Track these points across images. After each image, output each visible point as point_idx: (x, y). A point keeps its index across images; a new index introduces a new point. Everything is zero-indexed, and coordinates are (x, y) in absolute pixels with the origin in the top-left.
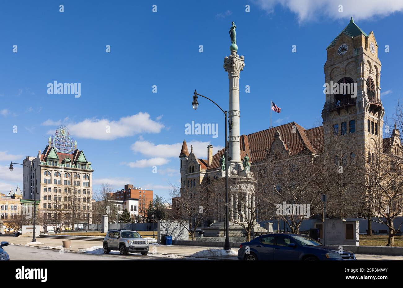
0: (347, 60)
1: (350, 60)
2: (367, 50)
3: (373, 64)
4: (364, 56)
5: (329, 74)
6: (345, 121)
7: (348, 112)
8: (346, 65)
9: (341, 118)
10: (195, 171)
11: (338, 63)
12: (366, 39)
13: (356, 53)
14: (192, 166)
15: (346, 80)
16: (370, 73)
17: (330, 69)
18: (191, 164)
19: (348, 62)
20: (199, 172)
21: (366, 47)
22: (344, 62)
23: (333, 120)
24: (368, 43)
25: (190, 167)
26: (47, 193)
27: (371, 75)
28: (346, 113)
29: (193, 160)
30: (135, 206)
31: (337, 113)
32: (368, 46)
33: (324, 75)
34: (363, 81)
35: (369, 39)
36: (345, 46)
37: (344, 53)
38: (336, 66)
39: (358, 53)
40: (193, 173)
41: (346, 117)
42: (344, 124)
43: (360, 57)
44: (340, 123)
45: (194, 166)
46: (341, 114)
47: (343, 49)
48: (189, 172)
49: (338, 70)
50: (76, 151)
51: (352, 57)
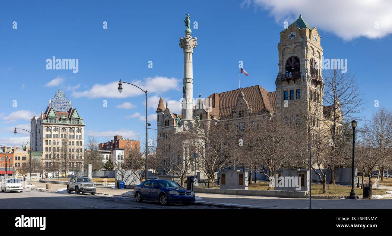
0: (295, 43)
1: (297, 44)
2: (310, 39)
3: (316, 49)
4: (308, 43)
5: (281, 52)
6: (293, 89)
7: (295, 83)
8: (294, 47)
9: (290, 87)
10: (169, 124)
11: (289, 45)
12: (310, 31)
13: (302, 40)
14: (167, 120)
15: (294, 58)
16: (313, 55)
17: (282, 48)
18: (167, 119)
19: (296, 45)
20: (173, 125)
21: (310, 37)
22: (293, 45)
23: (284, 88)
24: (312, 35)
25: (166, 121)
26: (48, 146)
27: (314, 57)
28: (294, 83)
29: (168, 115)
30: (121, 155)
31: (287, 83)
32: (312, 36)
33: (278, 52)
34: (307, 60)
35: (312, 32)
36: (294, 33)
37: (293, 38)
38: (287, 47)
39: (303, 40)
40: (168, 126)
41: (294, 86)
42: (292, 91)
43: (304, 43)
44: (289, 90)
45: (169, 120)
46: (290, 84)
47: (292, 36)
48: (165, 125)
49: (289, 50)
50: (71, 109)
51: (299, 42)
